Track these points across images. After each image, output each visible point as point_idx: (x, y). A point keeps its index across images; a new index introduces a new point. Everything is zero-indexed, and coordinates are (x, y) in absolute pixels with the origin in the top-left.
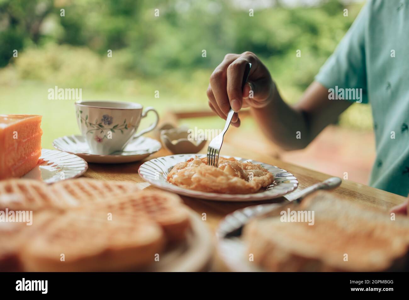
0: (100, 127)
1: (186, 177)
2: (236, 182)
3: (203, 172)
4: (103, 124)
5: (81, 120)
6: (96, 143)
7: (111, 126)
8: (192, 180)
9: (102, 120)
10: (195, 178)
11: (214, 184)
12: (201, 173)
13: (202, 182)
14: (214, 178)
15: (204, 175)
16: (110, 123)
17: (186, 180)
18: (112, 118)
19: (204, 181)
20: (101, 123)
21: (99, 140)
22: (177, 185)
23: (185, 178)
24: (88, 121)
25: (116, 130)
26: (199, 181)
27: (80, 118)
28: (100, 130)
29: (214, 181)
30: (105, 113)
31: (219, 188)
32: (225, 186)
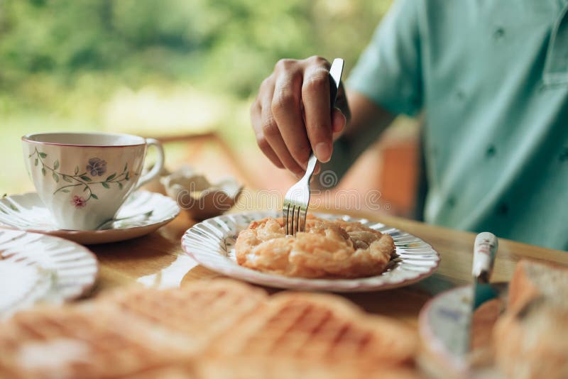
0: (82, 180)
1: (279, 257)
2: (360, 257)
3: (308, 246)
4: (88, 175)
5: (44, 171)
6: (73, 208)
7: (104, 178)
8: (291, 260)
9: (88, 167)
10: (296, 257)
11: (329, 264)
12: (303, 248)
13: (310, 263)
14: (328, 254)
15: (311, 251)
16: (100, 173)
17: (277, 261)
18: (104, 163)
19: (311, 260)
20: (86, 173)
21: (79, 203)
22: (261, 271)
23: (276, 258)
24: (58, 171)
25: (110, 184)
26: (304, 261)
27: (40, 166)
28: (84, 186)
29: (327, 260)
30: (93, 154)
31: (337, 270)
32: (346, 265)
